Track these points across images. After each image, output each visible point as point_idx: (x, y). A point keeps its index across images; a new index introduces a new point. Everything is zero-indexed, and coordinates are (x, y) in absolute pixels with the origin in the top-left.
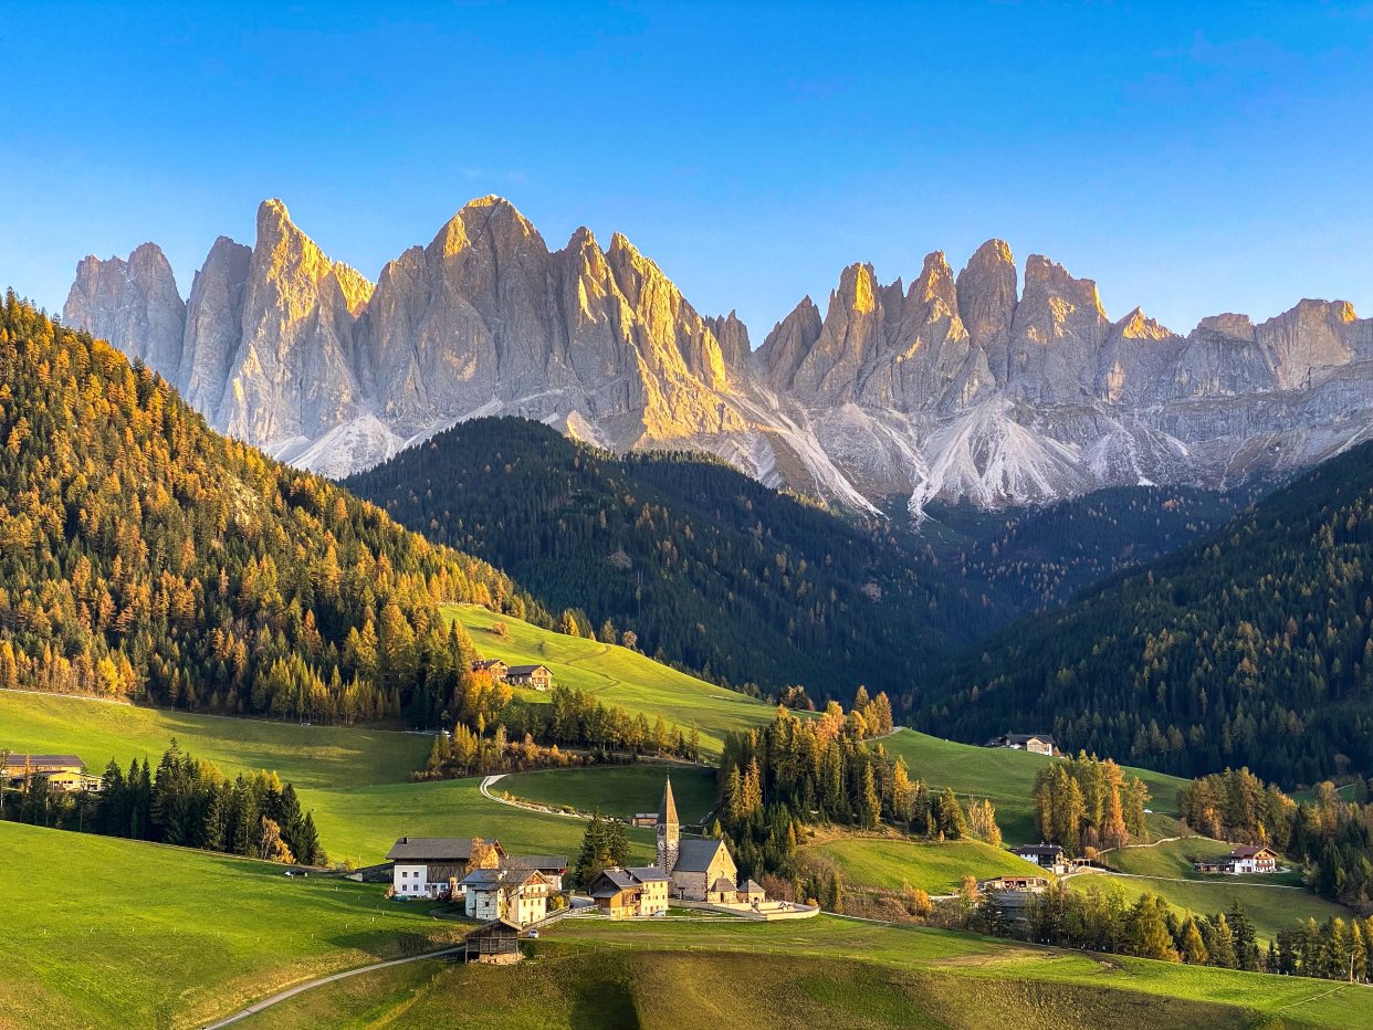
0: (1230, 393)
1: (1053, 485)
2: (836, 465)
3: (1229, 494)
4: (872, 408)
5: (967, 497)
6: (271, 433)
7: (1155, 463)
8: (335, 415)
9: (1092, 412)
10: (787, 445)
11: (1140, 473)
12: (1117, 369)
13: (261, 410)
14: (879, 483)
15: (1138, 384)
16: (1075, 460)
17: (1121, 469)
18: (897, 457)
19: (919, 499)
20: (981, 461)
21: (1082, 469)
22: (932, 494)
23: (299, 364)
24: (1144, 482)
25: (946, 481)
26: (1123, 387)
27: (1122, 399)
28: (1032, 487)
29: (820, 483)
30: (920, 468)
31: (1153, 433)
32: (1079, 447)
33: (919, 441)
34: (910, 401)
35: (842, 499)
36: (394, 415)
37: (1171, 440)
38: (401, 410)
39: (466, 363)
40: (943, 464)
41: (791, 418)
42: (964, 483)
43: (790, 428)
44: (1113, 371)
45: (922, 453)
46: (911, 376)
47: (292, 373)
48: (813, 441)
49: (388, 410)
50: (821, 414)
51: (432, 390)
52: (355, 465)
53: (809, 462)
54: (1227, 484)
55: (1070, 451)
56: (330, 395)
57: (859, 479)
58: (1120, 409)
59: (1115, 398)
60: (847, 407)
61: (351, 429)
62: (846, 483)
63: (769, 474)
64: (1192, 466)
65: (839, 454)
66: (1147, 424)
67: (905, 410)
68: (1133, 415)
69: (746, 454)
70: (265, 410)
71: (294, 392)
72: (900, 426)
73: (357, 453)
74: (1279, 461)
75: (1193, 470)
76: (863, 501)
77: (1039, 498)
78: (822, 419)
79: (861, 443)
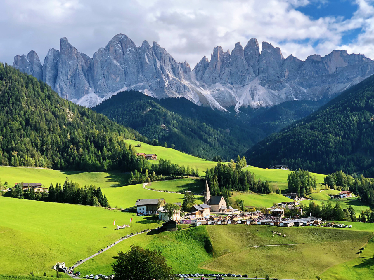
0: (317, 75)
1: (272, 101)
2: (215, 99)
3: (317, 101)
4: (223, 84)
5: (250, 106)
6: (67, 98)
7: (298, 94)
8: (84, 93)
9: (280, 82)
10: (202, 95)
11: (294, 97)
12: (287, 71)
13: (64, 93)
14: (227, 103)
15: (292, 74)
16: (277, 95)
17: (289, 96)
18: (231, 96)
19: (237, 107)
20: (253, 96)
21: (279, 97)
22: (241, 105)
23: (73, 80)
24: (295, 99)
25: (244, 102)
26: (289, 75)
27: (288, 78)
28: (266, 102)
29: (211, 104)
30: (237, 99)
31: (297, 87)
32: (278, 91)
33: (236, 92)
34: (233, 81)
35: (217, 108)
36: (99, 92)
37: (302, 88)
38: (100, 91)
39: (117, 78)
40: (243, 97)
41: (202, 87)
42: (249, 102)
43: (202, 90)
44: (286, 71)
45: (237, 95)
46: (233, 75)
47: (72, 82)
48: (209, 93)
49: (97, 91)
51: (108, 84)
52: (90, 106)
53: (208, 99)
54: (317, 99)
55: (276, 92)
56: (82, 88)
57: (221, 102)
58: (288, 81)
59: (286, 78)
60: (217, 84)
61: (88, 96)
62: (218, 103)
63: (197, 103)
64: (307, 94)
65: (216, 96)
66: (295, 84)
67: (232, 84)
68: (291, 82)
69: (191, 97)
70: (65, 92)
71: (73, 87)
72: (231, 88)
73: (90, 102)
74: (330, 92)
75: (308, 96)
76: (223, 108)
77: (268, 105)
78: (211, 87)
79: (221, 93)
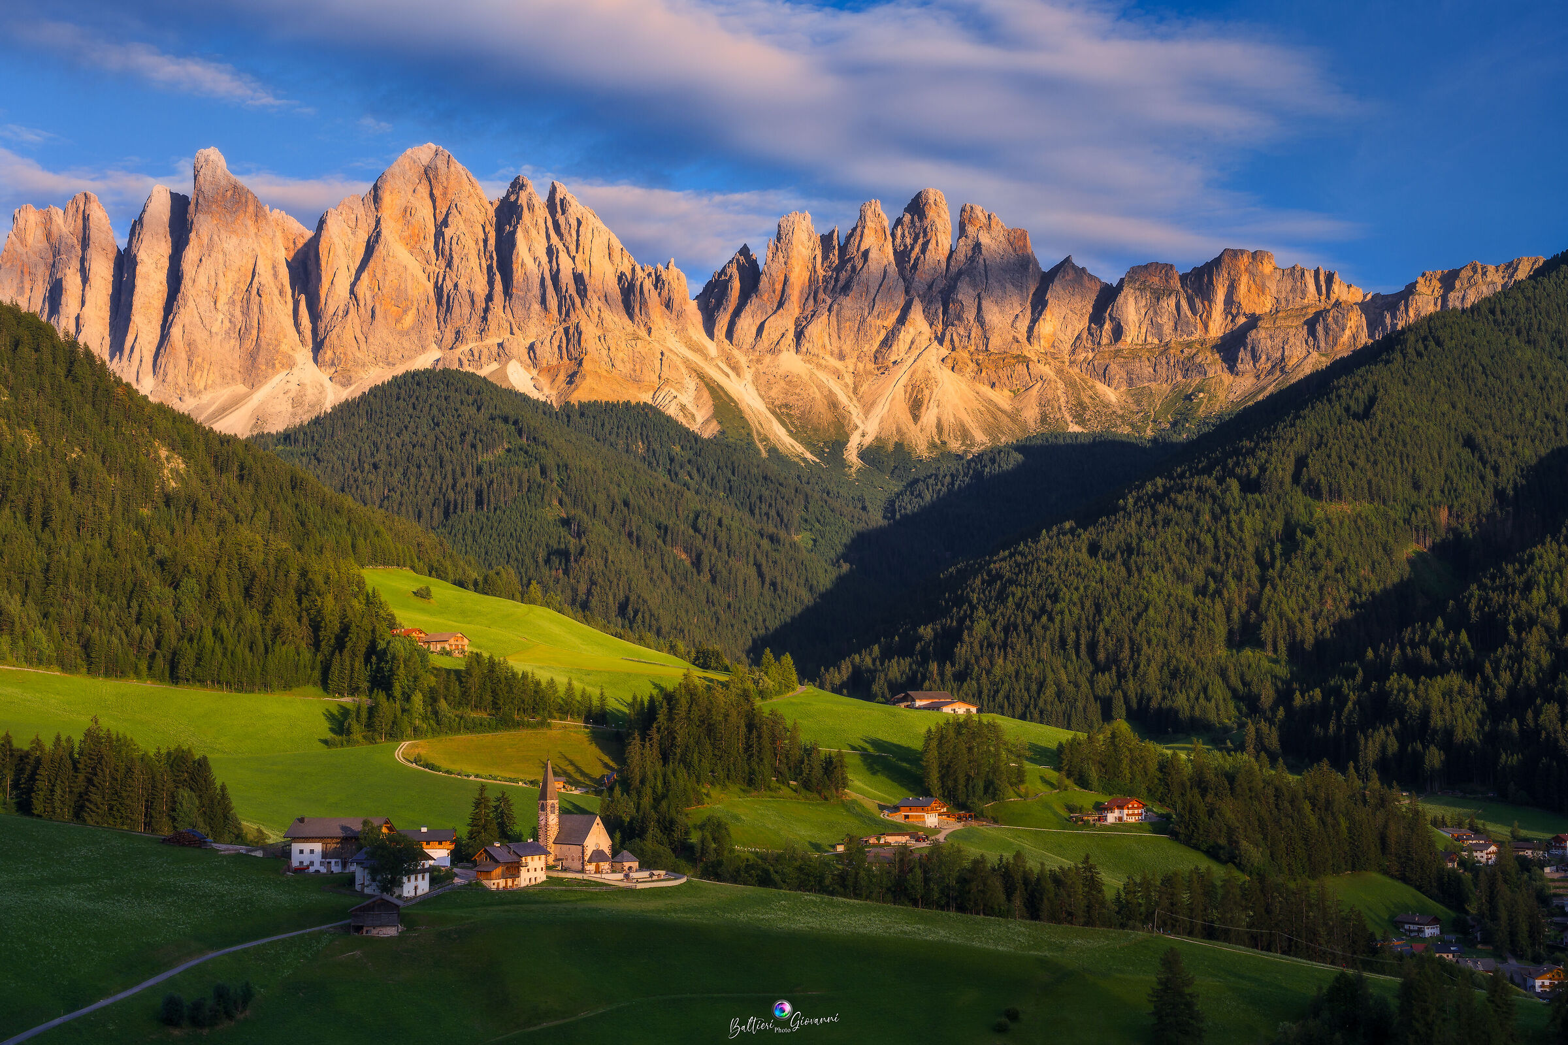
1: (985, 432)
2: (774, 413)
4: (808, 356)
5: (902, 444)
6: (210, 382)
7: (1084, 409)
8: (274, 364)
9: (1026, 361)
10: (726, 393)
11: (1069, 419)
12: (1048, 317)
14: (815, 430)
15: (1069, 329)
16: (1008, 408)
17: (1052, 416)
18: (834, 405)
19: (855, 446)
20: (916, 407)
21: (1014, 416)
22: (868, 440)
23: (240, 313)
24: (1074, 429)
25: (881, 429)
26: (1056, 333)
27: (1053, 346)
28: (965, 434)
29: (758, 432)
30: (855, 413)
31: (1083, 380)
32: (1012, 394)
33: (855, 390)
34: (846, 349)
35: (779, 446)
36: (333, 365)
37: (1101, 387)
38: (340, 360)
39: (407, 312)
40: (880, 411)
41: (729, 366)
42: (899, 430)
43: (728, 376)
44: (1044, 320)
45: (859, 400)
46: (848, 324)
47: (230, 322)
48: (751, 389)
49: (327, 359)
50: (758, 361)
51: (371, 340)
52: (294, 415)
53: (747, 410)
54: (1153, 431)
55: (1002, 398)
56: (268, 345)
57: (796, 427)
58: (1051, 355)
59: (1047, 345)
60: (783, 356)
61: (290, 378)
62: (783, 430)
63: (706, 422)
64: (1120, 412)
65: (776, 403)
66: (1077, 371)
67: (842, 357)
68: (1065, 362)
69: (685, 401)
70: (204, 359)
71: (233, 342)
72: (837, 373)
73: (296, 402)
74: (1202, 407)
75: (1122, 416)
76: (800, 448)
77: (972, 445)
78: (760, 366)
79: (798, 391)
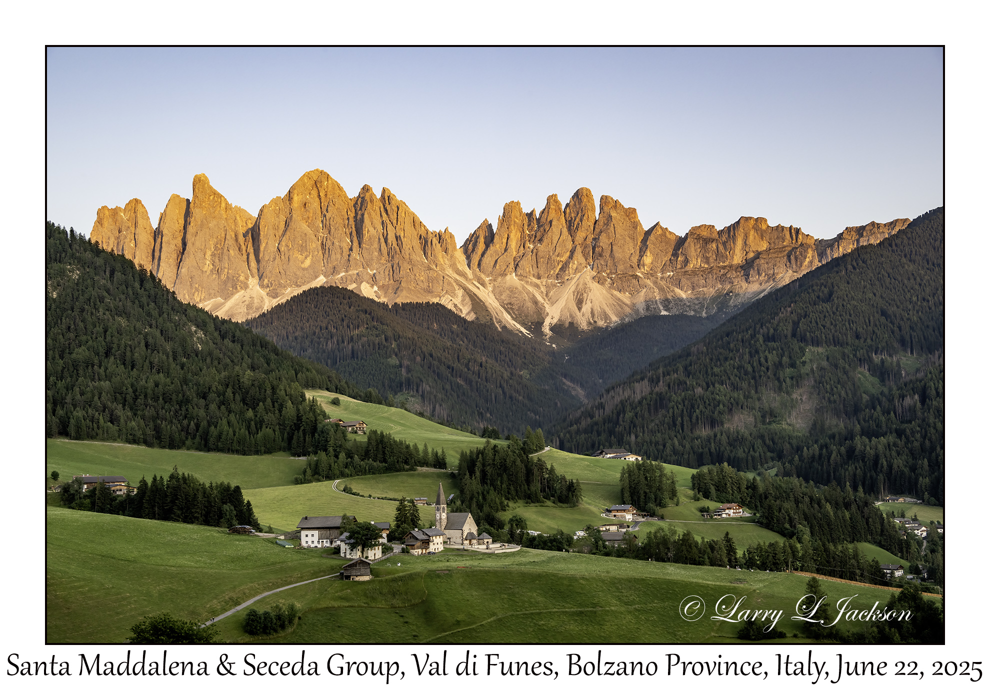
0: (706, 266)
1: (617, 315)
2: (504, 307)
3: (707, 318)
4: (521, 277)
5: (573, 323)
6: (202, 298)
7: (669, 303)
8: (237, 287)
9: (636, 277)
10: (478, 298)
11: (662, 308)
12: (649, 255)
13: (197, 286)
14: (526, 316)
15: (659, 261)
16: (628, 302)
17: (652, 307)
18: (536, 302)
19: (548, 324)
20: (580, 303)
21: (632, 307)
22: (555, 321)
23: (217, 261)
24: (664, 313)
25: (561, 315)
26: (652, 263)
27: (651, 270)
28: (606, 317)
29: (496, 318)
30: (548, 308)
31: (668, 287)
32: (630, 295)
33: (547, 295)
34: (541, 273)
35: (507, 325)
36: (268, 286)
37: (677, 290)
38: (272, 284)
39: (306, 258)
40: (561, 304)
41: (479, 283)
42: (571, 316)
43: (479, 288)
44: (647, 256)
45: (549, 300)
46: (542, 260)
47: (213, 265)
48: (491, 295)
49: (265, 284)
50: (495, 280)
51: (288, 273)
52: (248, 314)
53: (489, 306)
54: (706, 313)
55: (625, 297)
56: (233, 277)
57: (515, 315)
58: (651, 274)
59: (648, 269)
60: (508, 277)
61: (246, 294)
62: (509, 317)
63: (468, 313)
64: (688, 304)
65: (505, 302)
66: (665, 282)
67: (539, 278)
68: (657, 278)
69: (456, 303)
70: (199, 285)
71: (214, 276)
72: (537, 286)
73: (249, 307)
74: (732, 301)
75: (689, 306)
76: (518, 326)
77: (611, 322)
78: (496, 283)
79: (516, 296)
